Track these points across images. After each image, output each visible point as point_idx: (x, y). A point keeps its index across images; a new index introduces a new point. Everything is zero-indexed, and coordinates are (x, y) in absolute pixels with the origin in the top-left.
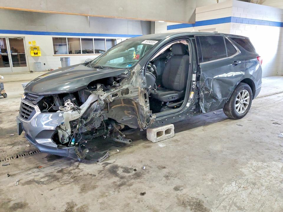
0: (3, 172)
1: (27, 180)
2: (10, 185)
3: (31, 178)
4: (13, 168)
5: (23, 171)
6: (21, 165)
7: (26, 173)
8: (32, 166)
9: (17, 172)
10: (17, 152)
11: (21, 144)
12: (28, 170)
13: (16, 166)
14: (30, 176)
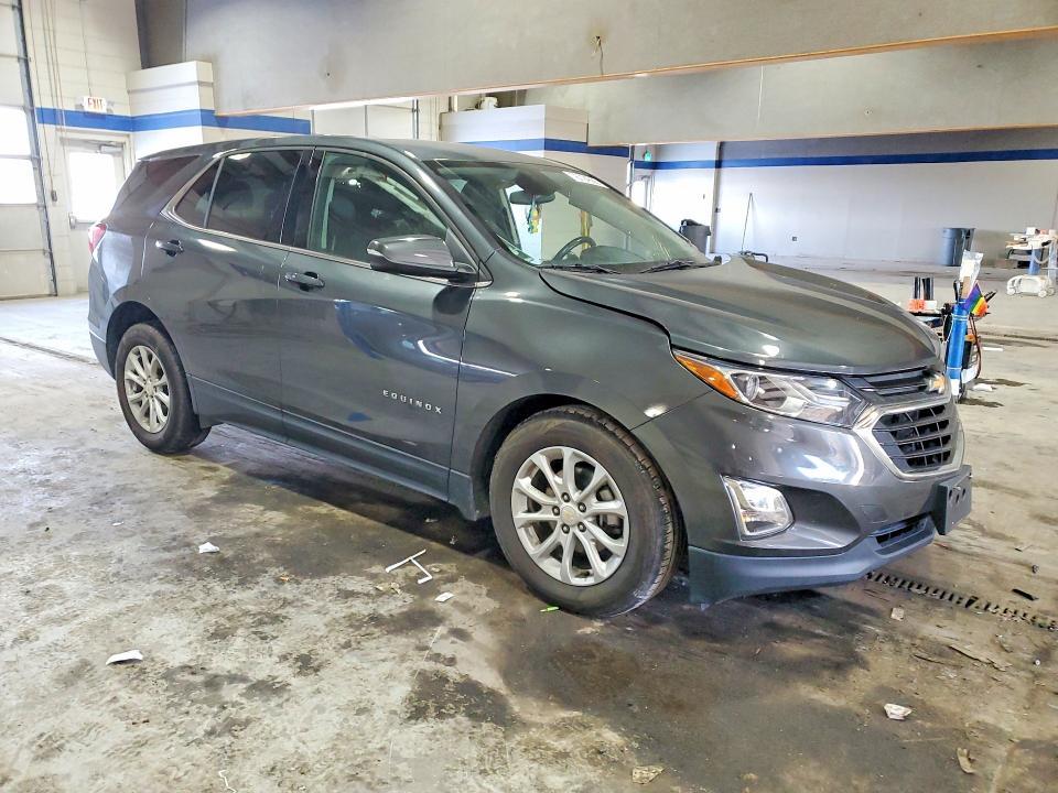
0: (1044, 584)
1: (998, 542)
2: (1044, 552)
3: (986, 541)
4: (1009, 578)
5: (991, 560)
6: (985, 574)
7: (985, 552)
8: (958, 559)
9: (1008, 565)
10: (958, 614)
11: (912, 637)
12: (978, 555)
13: (996, 579)
14: (984, 545)
